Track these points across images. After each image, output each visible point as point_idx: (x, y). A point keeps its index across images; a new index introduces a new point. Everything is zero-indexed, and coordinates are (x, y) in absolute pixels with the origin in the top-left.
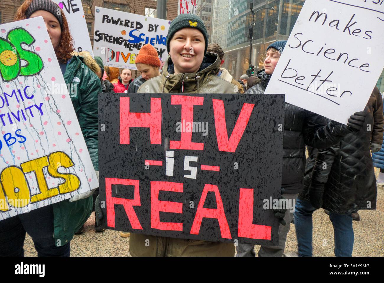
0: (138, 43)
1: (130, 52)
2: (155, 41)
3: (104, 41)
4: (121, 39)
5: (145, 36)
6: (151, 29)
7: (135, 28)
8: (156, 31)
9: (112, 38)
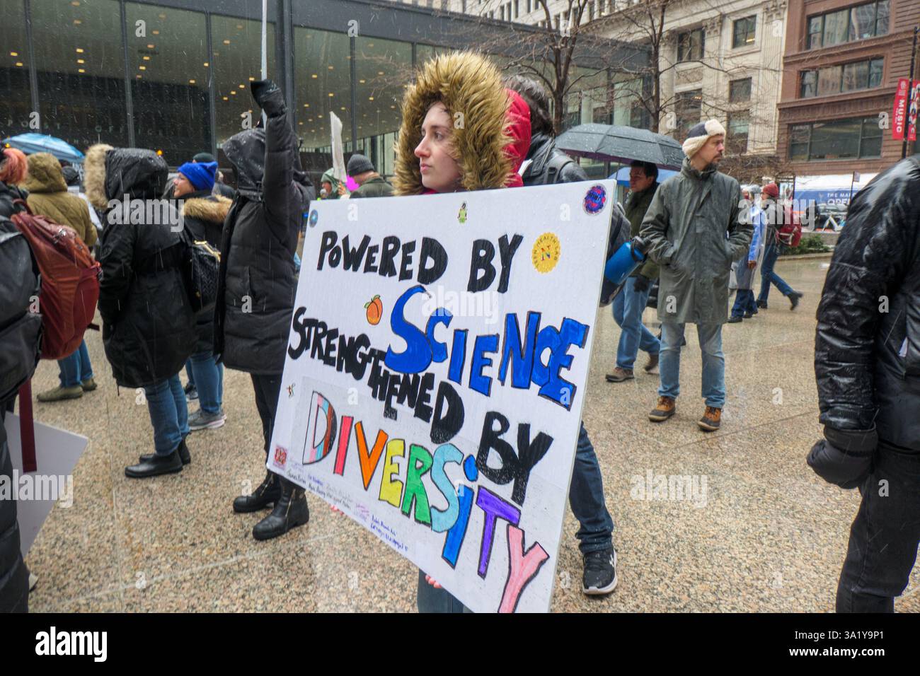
0: (421, 375)
1: (388, 425)
2: (497, 358)
3: (313, 356)
4: (362, 349)
5: (454, 325)
6: (481, 273)
7: (414, 282)
8: (503, 288)
9: (336, 342)
